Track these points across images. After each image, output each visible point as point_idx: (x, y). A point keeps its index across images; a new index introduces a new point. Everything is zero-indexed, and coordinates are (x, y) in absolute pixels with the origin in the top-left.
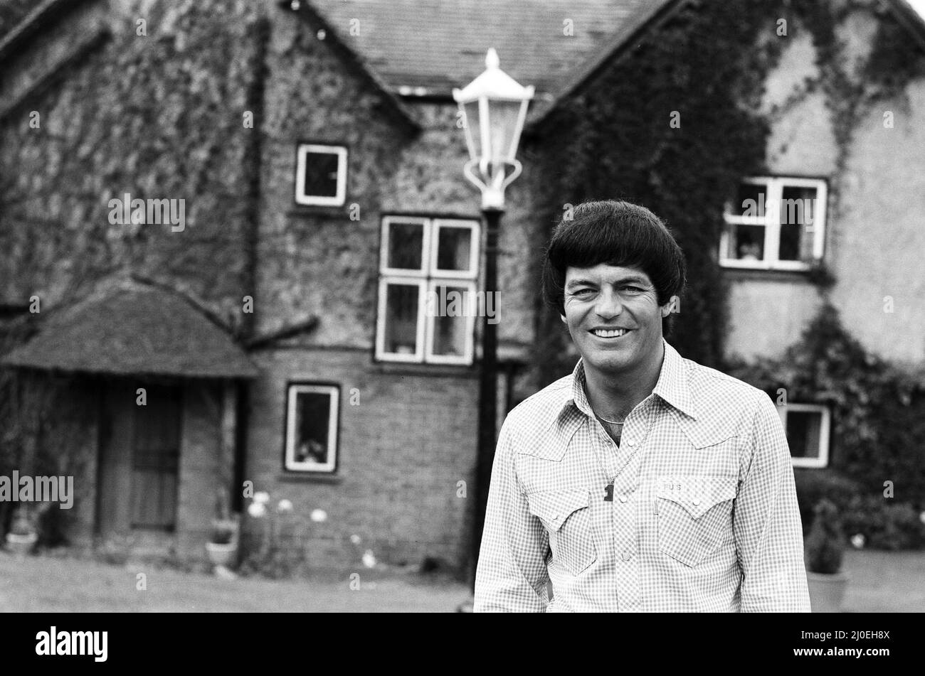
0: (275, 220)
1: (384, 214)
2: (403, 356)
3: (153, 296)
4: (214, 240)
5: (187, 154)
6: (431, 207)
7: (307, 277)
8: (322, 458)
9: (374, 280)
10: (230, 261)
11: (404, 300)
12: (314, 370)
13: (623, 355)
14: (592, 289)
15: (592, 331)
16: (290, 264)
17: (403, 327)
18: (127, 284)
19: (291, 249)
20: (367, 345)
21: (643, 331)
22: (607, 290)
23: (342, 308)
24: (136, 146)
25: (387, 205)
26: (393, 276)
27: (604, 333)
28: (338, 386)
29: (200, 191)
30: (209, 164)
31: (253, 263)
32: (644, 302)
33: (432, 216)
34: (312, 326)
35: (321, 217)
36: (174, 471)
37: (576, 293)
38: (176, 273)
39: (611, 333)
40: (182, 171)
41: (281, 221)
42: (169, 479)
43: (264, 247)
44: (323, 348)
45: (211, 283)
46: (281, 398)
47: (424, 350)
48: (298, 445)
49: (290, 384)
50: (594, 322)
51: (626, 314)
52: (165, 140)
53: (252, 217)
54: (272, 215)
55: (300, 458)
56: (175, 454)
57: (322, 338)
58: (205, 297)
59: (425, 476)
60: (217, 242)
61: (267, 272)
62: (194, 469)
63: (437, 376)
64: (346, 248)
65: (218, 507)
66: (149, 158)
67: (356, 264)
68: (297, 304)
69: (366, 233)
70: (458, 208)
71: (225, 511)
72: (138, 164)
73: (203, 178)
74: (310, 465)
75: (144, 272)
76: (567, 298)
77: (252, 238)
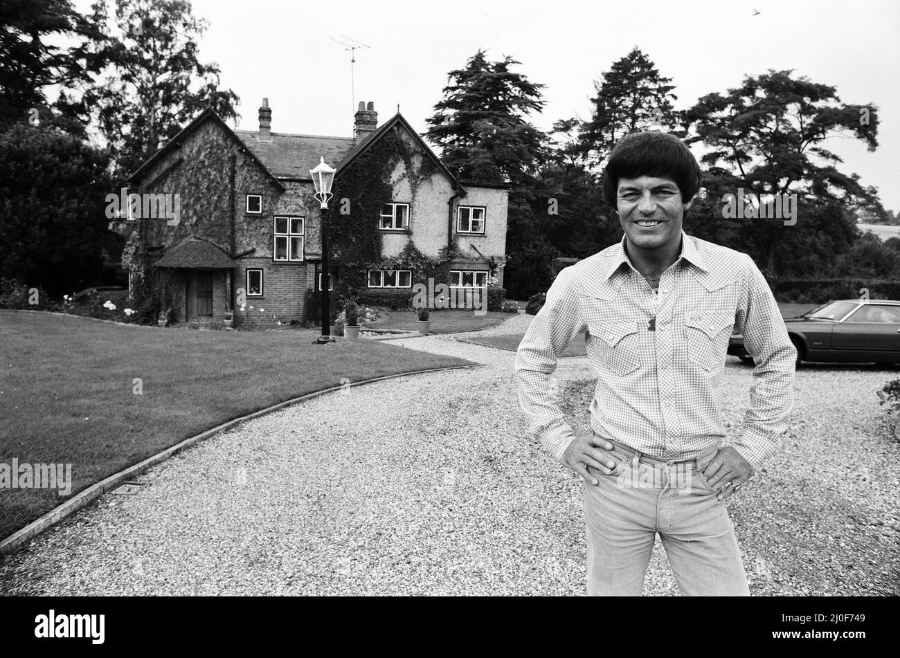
0: (240, 218)
1: (274, 216)
2: (282, 259)
3: (201, 243)
4: (220, 225)
5: (210, 198)
6: (289, 214)
7: (251, 236)
8: (258, 292)
9: (272, 236)
10: (226, 231)
11: (282, 242)
12: (254, 265)
13: (657, 239)
14: (636, 193)
15: (636, 222)
16: (245, 232)
17: (282, 251)
18: (192, 240)
19: (246, 227)
20: (271, 256)
21: (671, 222)
22: (647, 194)
23: (262, 245)
24: (193, 196)
25: (275, 213)
26: (277, 235)
27: (644, 224)
28: (262, 269)
29: (215, 210)
30: (217, 201)
31: (233, 232)
32: (673, 202)
33: (290, 216)
34: (253, 251)
35: (255, 217)
36: (211, 298)
37: (625, 196)
38: (208, 235)
39: (649, 224)
40: (209, 203)
41: (242, 218)
42: (210, 300)
43: (237, 227)
44: (257, 258)
45: (220, 239)
46: (245, 274)
47: (289, 257)
48: (250, 288)
49: (247, 269)
50: (637, 217)
51: (660, 211)
52: (203, 194)
53: (233, 217)
54: (239, 217)
55: (251, 292)
56: (211, 292)
57: (256, 255)
58: (218, 243)
59: (291, 296)
60: (221, 226)
61: (238, 235)
62: (217, 296)
63: (293, 265)
64: (263, 227)
65: (226, 308)
66: (198, 199)
67: (266, 232)
68: (248, 244)
69: (269, 222)
70: (298, 214)
71: (229, 309)
72: (194, 201)
73: (216, 205)
74: (254, 294)
75: (198, 236)
76: (619, 199)
77: (233, 224)
